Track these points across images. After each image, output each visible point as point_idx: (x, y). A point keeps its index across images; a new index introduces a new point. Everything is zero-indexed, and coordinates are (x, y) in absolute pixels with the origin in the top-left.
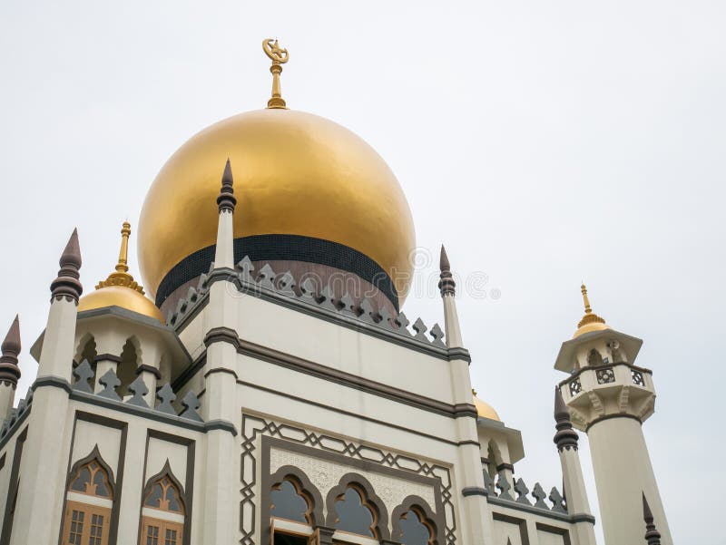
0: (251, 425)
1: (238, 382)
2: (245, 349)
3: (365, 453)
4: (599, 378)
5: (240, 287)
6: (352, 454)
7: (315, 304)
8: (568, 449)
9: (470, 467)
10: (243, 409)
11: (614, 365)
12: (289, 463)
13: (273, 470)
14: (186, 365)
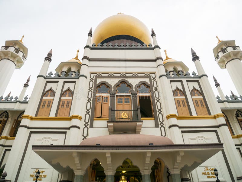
0: (93, 75)
1: (88, 67)
3: (127, 75)
4: (223, 53)
5: (91, 49)
6: (123, 75)
7: (112, 47)
8: (196, 61)
9: (161, 71)
10: (90, 72)
11: (227, 48)
12: (102, 81)
13: (98, 83)
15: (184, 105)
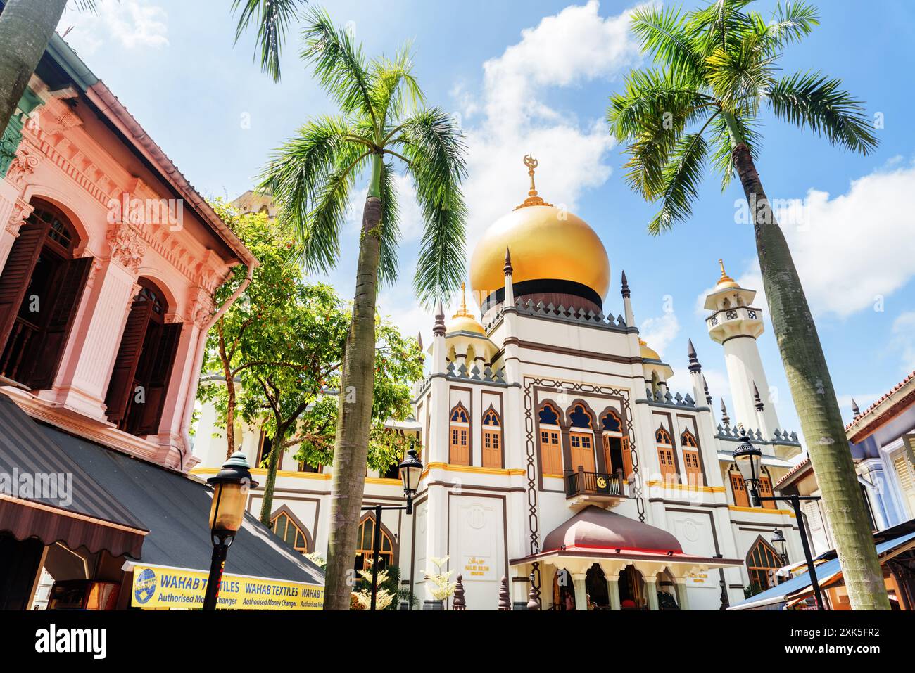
0: (528, 381)
1: (520, 361)
2: (523, 344)
3: (584, 388)
4: (728, 316)
5: (519, 314)
6: (577, 389)
7: (555, 315)
8: (695, 373)
9: (639, 390)
10: (523, 375)
11: (737, 308)
12: (546, 398)
13: (539, 402)
14: (496, 351)
15: (670, 463)
